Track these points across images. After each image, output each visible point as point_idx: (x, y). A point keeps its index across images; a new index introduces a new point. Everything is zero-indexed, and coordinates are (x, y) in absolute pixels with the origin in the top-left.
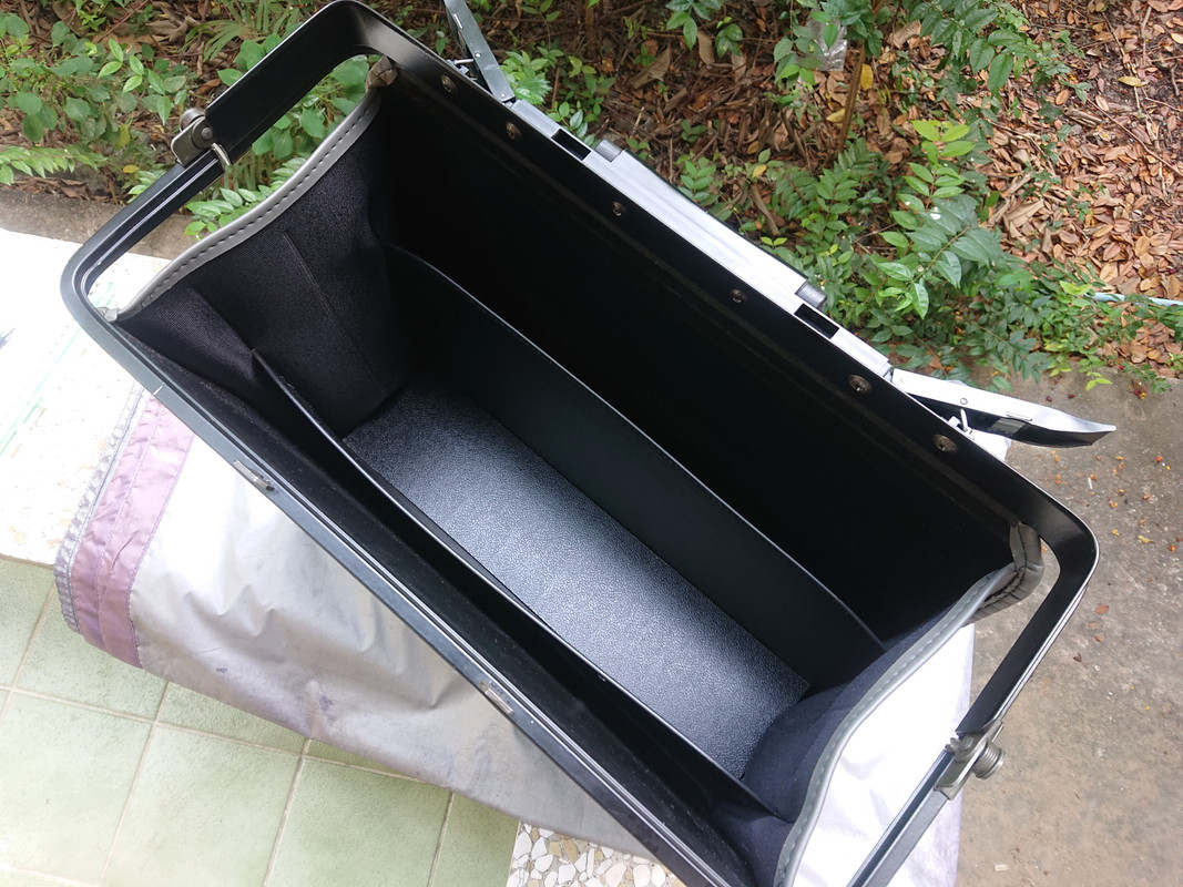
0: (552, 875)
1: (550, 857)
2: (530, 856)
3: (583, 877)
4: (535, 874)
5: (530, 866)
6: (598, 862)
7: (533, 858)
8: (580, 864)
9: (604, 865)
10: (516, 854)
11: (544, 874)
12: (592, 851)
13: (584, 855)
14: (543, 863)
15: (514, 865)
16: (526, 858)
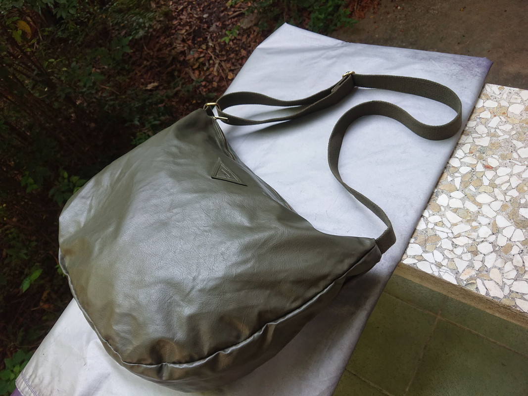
0: (446, 252)
1: (435, 252)
2: (432, 264)
3: (451, 235)
4: (445, 263)
5: (439, 265)
6: (443, 225)
7: (434, 262)
8: (443, 235)
9: (446, 222)
10: (430, 272)
11: (445, 257)
12: (436, 227)
13: (438, 233)
14: (438, 257)
15: (436, 274)
16: (433, 267)
